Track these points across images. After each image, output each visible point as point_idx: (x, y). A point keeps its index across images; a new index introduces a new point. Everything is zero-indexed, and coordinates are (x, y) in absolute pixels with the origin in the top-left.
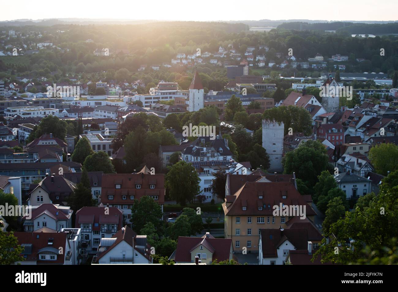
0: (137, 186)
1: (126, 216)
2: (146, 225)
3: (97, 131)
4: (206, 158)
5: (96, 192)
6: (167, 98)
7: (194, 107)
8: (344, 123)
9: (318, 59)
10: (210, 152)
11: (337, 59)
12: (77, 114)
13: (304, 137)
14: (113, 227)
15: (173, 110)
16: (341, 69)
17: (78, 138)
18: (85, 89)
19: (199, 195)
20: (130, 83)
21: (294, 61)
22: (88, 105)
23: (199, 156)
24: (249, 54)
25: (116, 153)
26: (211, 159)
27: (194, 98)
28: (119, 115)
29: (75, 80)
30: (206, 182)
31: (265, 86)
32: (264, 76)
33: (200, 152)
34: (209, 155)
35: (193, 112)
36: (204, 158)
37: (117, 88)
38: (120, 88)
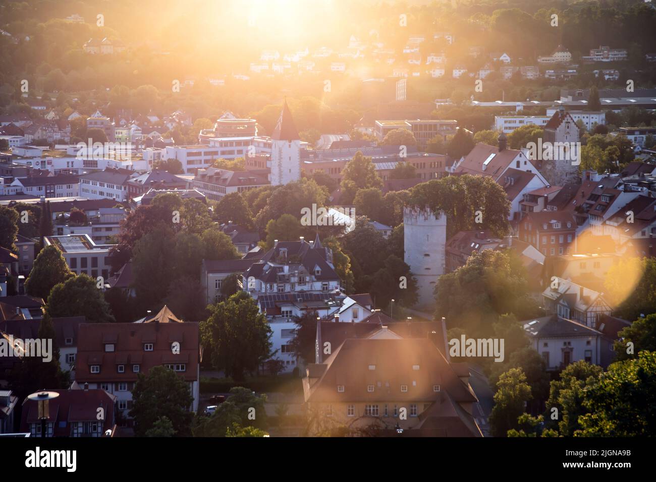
0: (147, 346)
1: (125, 405)
2: (157, 422)
3: (84, 226)
4: (289, 286)
5: (70, 357)
6: (231, 152)
7: (280, 176)
8: (580, 207)
9: (560, 59)
10: (297, 274)
11: (602, 57)
12: (44, 188)
13: (489, 240)
14: (95, 428)
15: (240, 180)
16: (609, 78)
17: (42, 243)
18: (64, 130)
19: (270, 359)
20: (160, 117)
21: (508, 65)
22: (68, 166)
23: (276, 282)
24: (412, 51)
25: (118, 276)
26: (298, 288)
27: (280, 158)
28: (131, 191)
29: (42, 108)
30: (284, 332)
31: (435, 125)
32: (439, 100)
33: (277, 275)
34: (293, 280)
35: (278, 186)
36: (285, 285)
37: (134, 127)
38: (139, 128)
